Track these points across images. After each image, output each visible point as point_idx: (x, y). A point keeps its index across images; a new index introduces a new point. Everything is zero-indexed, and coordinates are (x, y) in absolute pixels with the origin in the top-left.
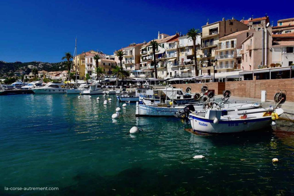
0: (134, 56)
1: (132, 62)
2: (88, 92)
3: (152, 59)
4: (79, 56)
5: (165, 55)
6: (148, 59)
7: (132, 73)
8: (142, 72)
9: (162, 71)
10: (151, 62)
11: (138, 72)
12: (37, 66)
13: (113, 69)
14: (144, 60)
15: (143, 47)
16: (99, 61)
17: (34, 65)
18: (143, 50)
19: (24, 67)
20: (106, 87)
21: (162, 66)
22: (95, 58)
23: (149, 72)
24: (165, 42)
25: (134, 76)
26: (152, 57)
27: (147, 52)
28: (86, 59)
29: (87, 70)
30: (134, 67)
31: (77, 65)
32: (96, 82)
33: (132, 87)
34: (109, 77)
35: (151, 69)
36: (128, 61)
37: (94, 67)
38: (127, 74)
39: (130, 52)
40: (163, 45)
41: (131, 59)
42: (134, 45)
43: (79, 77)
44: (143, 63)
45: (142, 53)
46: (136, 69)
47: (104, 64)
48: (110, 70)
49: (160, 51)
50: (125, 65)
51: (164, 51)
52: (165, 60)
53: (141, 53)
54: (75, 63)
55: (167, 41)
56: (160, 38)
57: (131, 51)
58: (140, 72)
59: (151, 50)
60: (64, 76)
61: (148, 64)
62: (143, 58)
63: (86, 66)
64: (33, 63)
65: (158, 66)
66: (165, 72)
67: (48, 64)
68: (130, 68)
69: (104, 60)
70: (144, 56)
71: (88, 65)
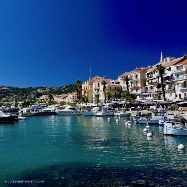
0: (140, 80)
1: (138, 86)
2: (100, 114)
3: (159, 82)
4: (87, 82)
5: (173, 77)
6: (154, 82)
7: (138, 96)
8: (149, 95)
9: (170, 93)
10: (157, 85)
11: (145, 95)
12: (45, 90)
13: (118, 92)
14: (150, 83)
15: (148, 71)
16: (106, 85)
17: (42, 90)
18: (148, 74)
19: (35, 91)
20: (116, 109)
21: (169, 88)
22: (102, 84)
23: (156, 95)
24: (172, 65)
25: (140, 98)
26: (159, 80)
27: (153, 75)
28: (94, 85)
29: (95, 94)
30: (139, 90)
31: (86, 89)
32: (107, 105)
33: (140, 109)
34: (116, 100)
35: (158, 92)
36: (134, 85)
37: (101, 91)
38: (133, 97)
39: (135, 77)
40: (170, 68)
41: (137, 82)
42: (139, 70)
43: (87, 100)
44: (148, 86)
45: (148, 77)
46: (142, 91)
47: (110, 88)
48: (116, 94)
49: (166, 73)
50: (130, 88)
51: (171, 74)
52: (172, 83)
53: (146, 77)
54: (84, 88)
55: (174, 64)
56: (166, 61)
57: (137, 76)
58: (147, 95)
59: (157, 74)
60: (70, 99)
61: (154, 87)
62: (148, 82)
63: (94, 91)
64: (42, 88)
65: (165, 88)
66: (173, 94)
67: (53, 88)
68: (136, 91)
69: (110, 84)
70: (150, 80)
71: (96, 90)
